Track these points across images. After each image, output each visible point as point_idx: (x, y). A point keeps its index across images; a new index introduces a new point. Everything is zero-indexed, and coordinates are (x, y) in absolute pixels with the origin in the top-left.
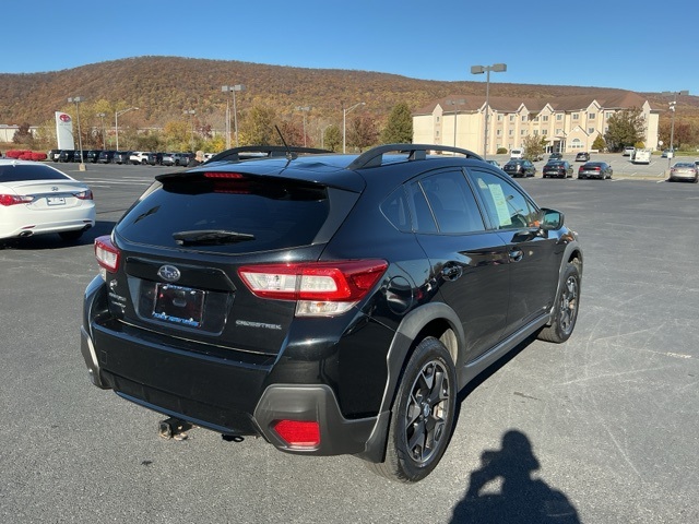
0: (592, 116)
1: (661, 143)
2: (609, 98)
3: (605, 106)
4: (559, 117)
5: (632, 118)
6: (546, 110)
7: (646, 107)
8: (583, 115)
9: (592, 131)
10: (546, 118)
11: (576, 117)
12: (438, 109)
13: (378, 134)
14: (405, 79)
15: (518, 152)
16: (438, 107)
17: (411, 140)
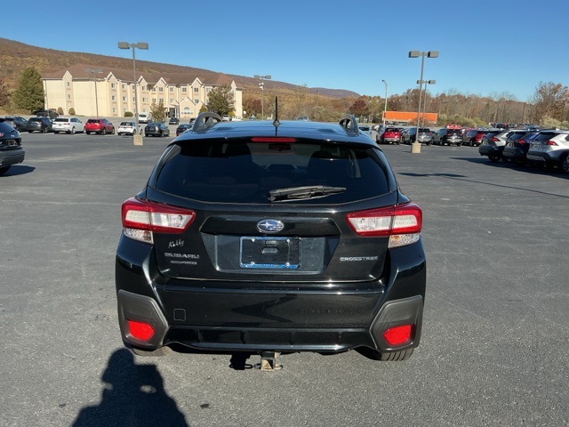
0: (196, 90)
1: (245, 112)
2: (208, 77)
3: (205, 82)
4: (171, 89)
5: (225, 93)
6: (161, 83)
7: (233, 85)
8: (189, 88)
9: (197, 101)
10: (161, 89)
11: (185, 90)
12: (68, 76)
13: (9, 95)
14: (25, 46)
15: (145, 116)
16: (67, 73)
17: (43, 101)
